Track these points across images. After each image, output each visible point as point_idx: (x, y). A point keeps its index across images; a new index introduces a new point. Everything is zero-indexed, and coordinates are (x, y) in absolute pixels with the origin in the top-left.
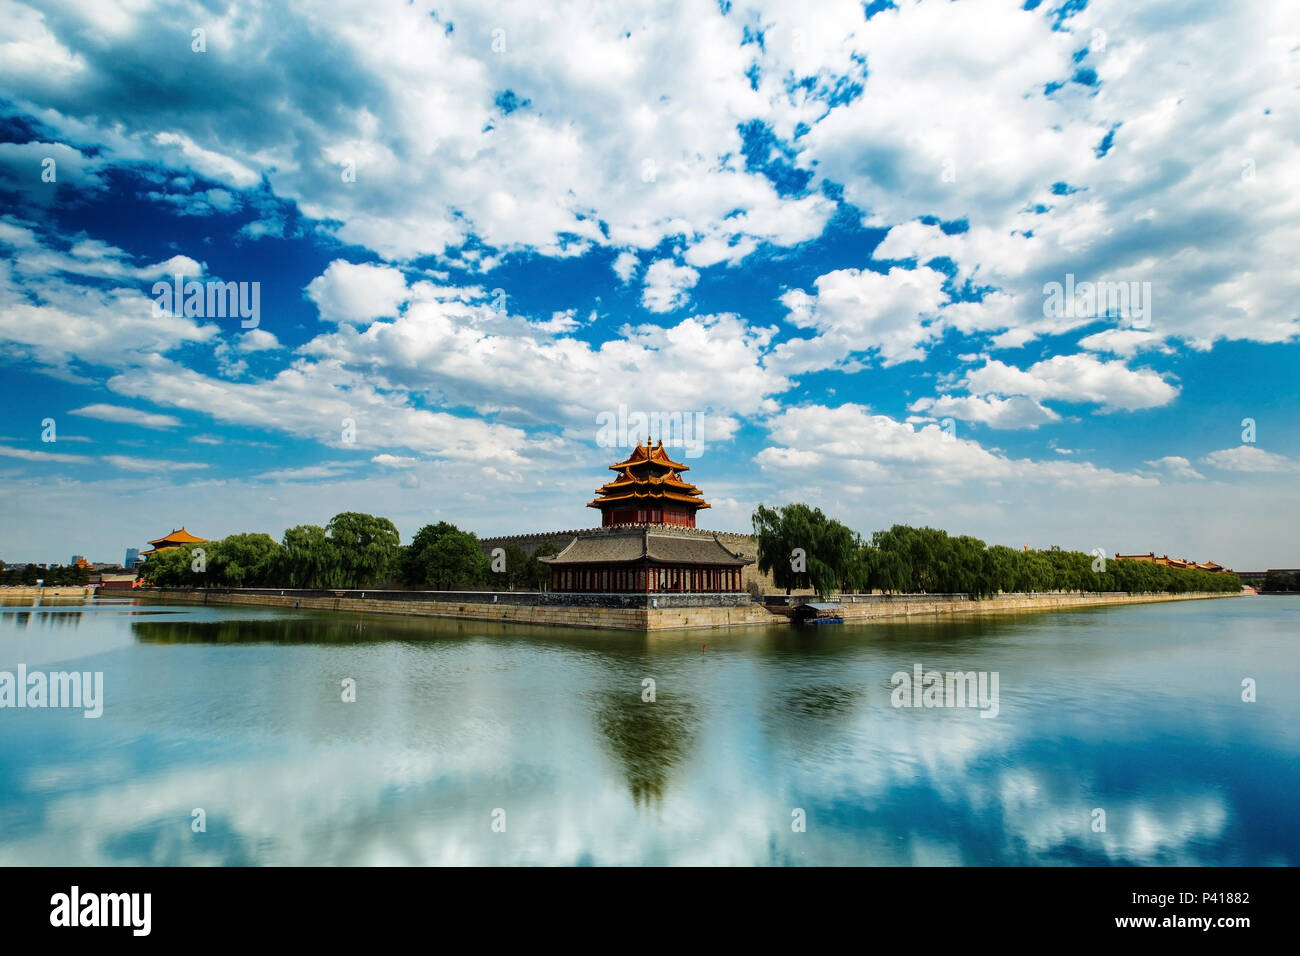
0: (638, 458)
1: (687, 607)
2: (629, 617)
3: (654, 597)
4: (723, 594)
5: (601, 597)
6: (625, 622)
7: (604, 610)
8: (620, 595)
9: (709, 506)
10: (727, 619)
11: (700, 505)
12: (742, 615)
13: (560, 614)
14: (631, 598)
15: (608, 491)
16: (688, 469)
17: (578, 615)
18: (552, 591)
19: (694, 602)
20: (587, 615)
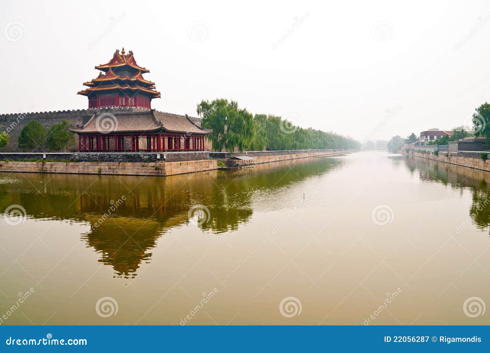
0: (116, 62)
2: (149, 168)
3: (165, 154)
5: (125, 155)
6: (147, 171)
9: (161, 97)
10: (201, 167)
11: (156, 95)
13: (90, 167)
15: (95, 83)
16: (148, 72)
17: (107, 167)
18: (81, 151)
20: (114, 167)
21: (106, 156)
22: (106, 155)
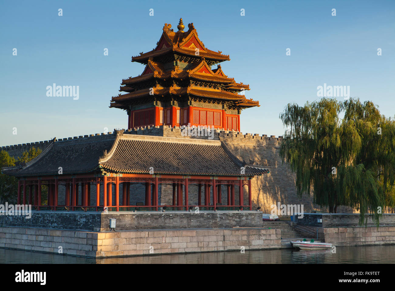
0: (164, 46)
1: (163, 228)
2: (80, 241)
3: (112, 216)
4: (218, 212)
5: (60, 216)
6: (76, 247)
7: (58, 233)
8: (76, 213)
9: (256, 104)
10: (221, 243)
12: (245, 238)
14: (86, 217)
16: (226, 58)
17: (34, 238)
19: (177, 222)
20: (41, 238)
21: (40, 217)
22: (40, 215)
